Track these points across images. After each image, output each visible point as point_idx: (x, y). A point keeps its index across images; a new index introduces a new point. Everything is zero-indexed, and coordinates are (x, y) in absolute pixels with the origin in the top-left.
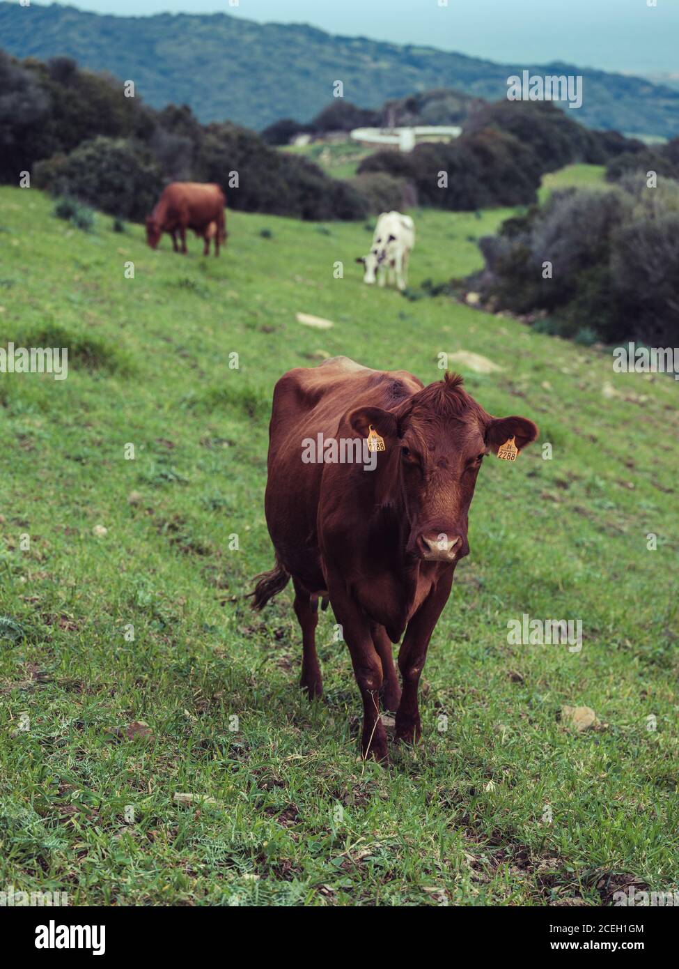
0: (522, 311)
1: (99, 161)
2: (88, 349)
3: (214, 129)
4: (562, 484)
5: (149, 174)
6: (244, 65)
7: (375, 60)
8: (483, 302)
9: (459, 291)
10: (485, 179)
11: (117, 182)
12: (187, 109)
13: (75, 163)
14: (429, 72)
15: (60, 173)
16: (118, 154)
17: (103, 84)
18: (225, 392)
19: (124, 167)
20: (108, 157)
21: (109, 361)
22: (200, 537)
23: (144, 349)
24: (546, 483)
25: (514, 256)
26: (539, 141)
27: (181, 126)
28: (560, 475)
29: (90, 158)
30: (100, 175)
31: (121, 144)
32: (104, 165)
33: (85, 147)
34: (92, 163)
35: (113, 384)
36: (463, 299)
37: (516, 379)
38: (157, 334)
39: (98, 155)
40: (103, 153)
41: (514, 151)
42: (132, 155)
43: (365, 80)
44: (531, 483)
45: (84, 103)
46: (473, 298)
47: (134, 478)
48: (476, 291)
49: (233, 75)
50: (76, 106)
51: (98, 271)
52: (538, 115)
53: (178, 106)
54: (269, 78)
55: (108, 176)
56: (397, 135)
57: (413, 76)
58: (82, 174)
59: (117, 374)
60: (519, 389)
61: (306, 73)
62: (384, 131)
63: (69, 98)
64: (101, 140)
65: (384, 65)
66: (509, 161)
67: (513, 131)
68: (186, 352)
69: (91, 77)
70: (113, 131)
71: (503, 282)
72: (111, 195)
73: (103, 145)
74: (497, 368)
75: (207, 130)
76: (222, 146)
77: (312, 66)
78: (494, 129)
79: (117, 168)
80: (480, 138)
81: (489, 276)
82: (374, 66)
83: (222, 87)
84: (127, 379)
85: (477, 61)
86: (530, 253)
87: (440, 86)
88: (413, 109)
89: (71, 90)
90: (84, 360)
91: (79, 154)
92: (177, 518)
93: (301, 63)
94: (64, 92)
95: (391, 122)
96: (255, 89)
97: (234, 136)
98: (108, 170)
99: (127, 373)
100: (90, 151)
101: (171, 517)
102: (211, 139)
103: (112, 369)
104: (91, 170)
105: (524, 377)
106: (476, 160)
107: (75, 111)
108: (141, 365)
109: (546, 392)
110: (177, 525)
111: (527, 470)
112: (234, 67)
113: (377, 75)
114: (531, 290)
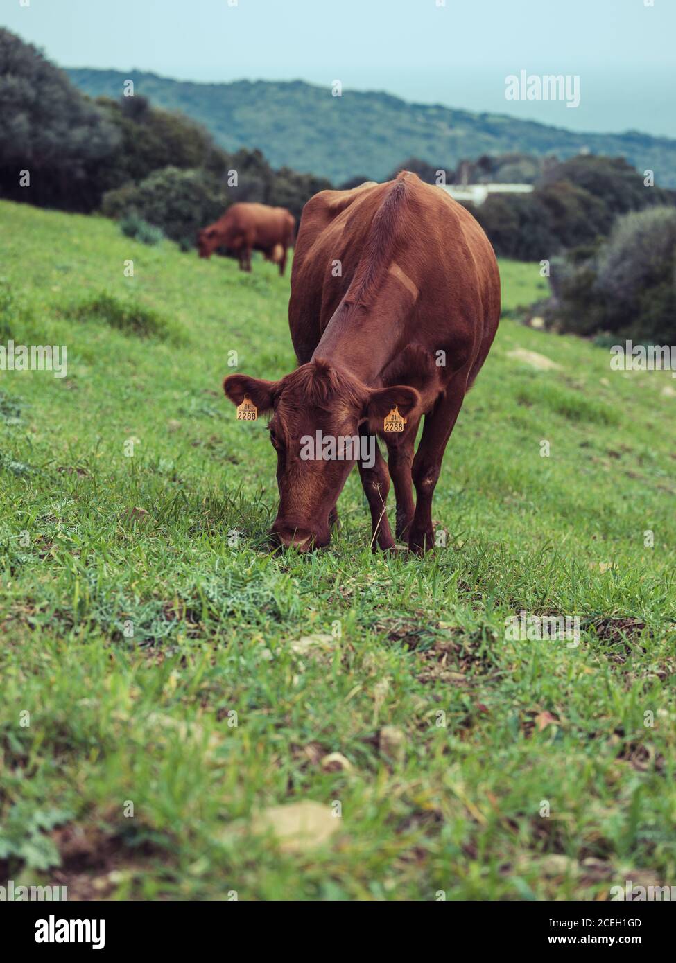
0: (586, 333)
1: (168, 190)
2: (140, 319)
3: (285, 173)
4: (614, 455)
5: (218, 203)
6: (321, 131)
7: (451, 127)
8: (548, 326)
9: (524, 317)
10: (556, 231)
11: (185, 210)
12: (258, 153)
13: (145, 193)
14: (504, 140)
15: (129, 202)
16: (187, 184)
17: (175, 121)
18: (276, 358)
19: (193, 197)
20: (177, 187)
21: (160, 331)
22: (235, 451)
23: (198, 327)
24: (597, 452)
25: (579, 279)
26: (610, 197)
27: (252, 169)
28: (611, 446)
29: (159, 187)
30: (168, 204)
31: (190, 174)
32: (173, 194)
33: (155, 177)
34: (160, 193)
35: (164, 349)
36: (527, 323)
37: (574, 375)
38: (212, 317)
39: (167, 185)
40: (172, 182)
41: (586, 205)
42: (201, 184)
43: (441, 147)
44: (583, 451)
45: (156, 140)
46: (538, 322)
47: (174, 412)
48: (540, 316)
49: (310, 141)
50: (147, 142)
51: (158, 267)
52: (610, 171)
53: (250, 149)
54: (345, 144)
55: (177, 205)
56: (471, 192)
57: (488, 143)
58: (151, 202)
59: (169, 341)
60: (576, 383)
61: (382, 140)
62: (458, 187)
63: (141, 135)
64: (171, 170)
65: (460, 132)
66: (581, 214)
67: (585, 187)
68: (240, 332)
69: (164, 115)
70: (183, 164)
71: (568, 306)
72: (180, 224)
73: (172, 175)
74: (557, 367)
75: (279, 174)
76: (293, 189)
77: (389, 133)
78: (567, 184)
79: (186, 197)
80: (552, 192)
81: (555, 302)
82: (449, 133)
83: (299, 153)
84: (178, 347)
85: (553, 129)
86: (595, 277)
87: (516, 150)
88: (487, 168)
89: (142, 127)
90: (135, 329)
91: (149, 184)
92: (214, 438)
93: (378, 130)
94: (137, 128)
95: (465, 178)
96: (331, 155)
97: (306, 181)
98: (177, 198)
99: (179, 341)
100: (160, 180)
101: (209, 438)
102: (283, 183)
103: (163, 338)
104: (160, 199)
105: (583, 376)
106: (547, 211)
107: (147, 147)
108: (193, 338)
109: (603, 386)
110: (214, 445)
111: (579, 441)
112: (312, 133)
113: (453, 142)
114: (596, 312)
